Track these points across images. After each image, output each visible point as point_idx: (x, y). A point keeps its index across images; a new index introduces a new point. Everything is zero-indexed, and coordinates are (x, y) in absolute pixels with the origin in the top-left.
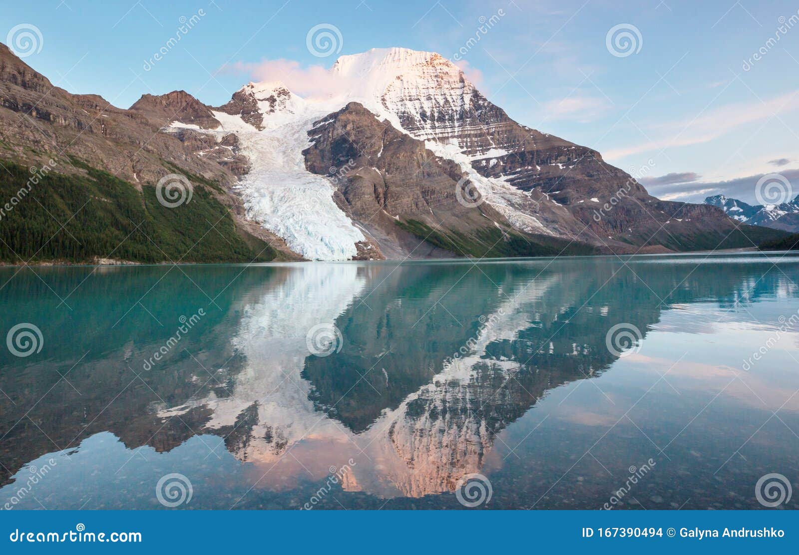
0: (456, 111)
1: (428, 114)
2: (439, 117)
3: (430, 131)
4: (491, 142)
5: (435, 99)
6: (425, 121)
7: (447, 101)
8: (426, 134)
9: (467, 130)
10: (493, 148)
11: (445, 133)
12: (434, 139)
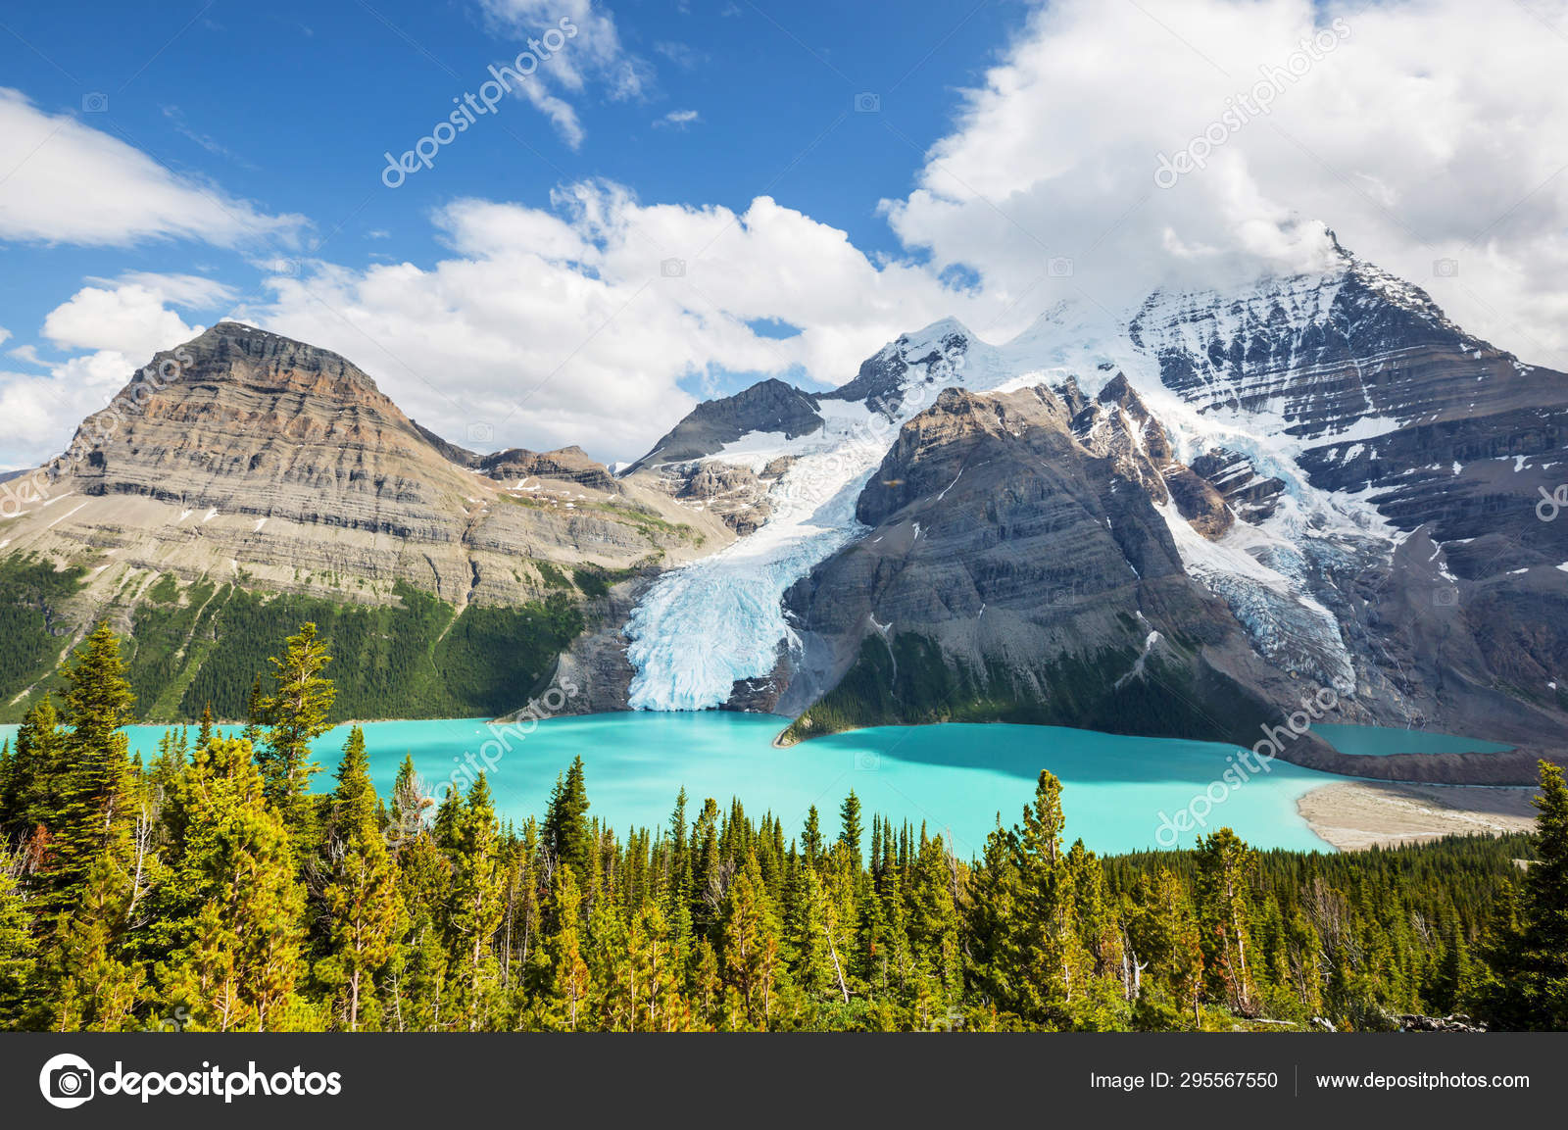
0: (1298, 330)
1: (1227, 347)
2: (1252, 350)
3: (1228, 385)
4: (1367, 399)
5: (1250, 309)
6: (1218, 363)
7: (1278, 310)
8: (1214, 394)
9: (1314, 375)
10: (1367, 415)
11: (1260, 386)
12: (1232, 403)
